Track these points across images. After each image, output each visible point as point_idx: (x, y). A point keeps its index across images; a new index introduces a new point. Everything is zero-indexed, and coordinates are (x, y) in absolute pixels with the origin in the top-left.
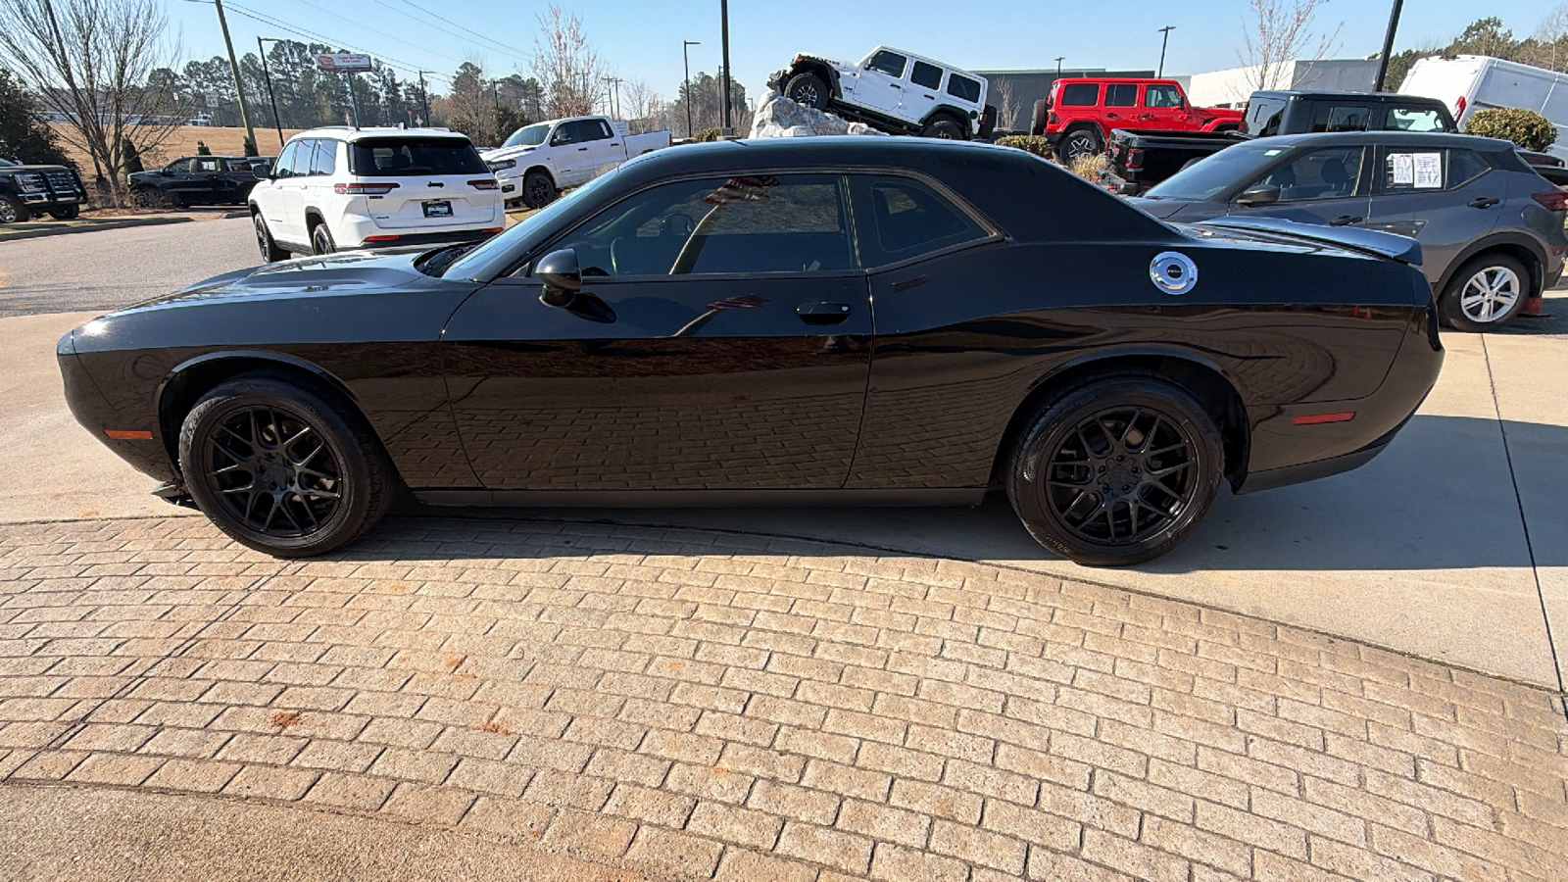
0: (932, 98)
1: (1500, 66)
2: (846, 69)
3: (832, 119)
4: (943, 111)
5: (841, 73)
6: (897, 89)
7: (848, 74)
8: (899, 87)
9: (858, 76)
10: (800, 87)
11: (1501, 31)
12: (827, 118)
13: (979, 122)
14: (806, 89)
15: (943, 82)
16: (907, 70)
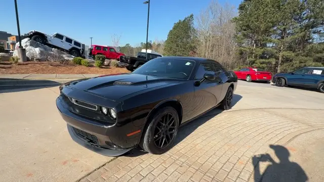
0: (71, 45)
3: (47, 47)
4: (73, 48)
5: (47, 37)
7: (49, 37)
8: (63, 42)
9: (52, 38)
13: (81, 51)
14: (38, 39)
15: (73, 43)
16: (64, 39)
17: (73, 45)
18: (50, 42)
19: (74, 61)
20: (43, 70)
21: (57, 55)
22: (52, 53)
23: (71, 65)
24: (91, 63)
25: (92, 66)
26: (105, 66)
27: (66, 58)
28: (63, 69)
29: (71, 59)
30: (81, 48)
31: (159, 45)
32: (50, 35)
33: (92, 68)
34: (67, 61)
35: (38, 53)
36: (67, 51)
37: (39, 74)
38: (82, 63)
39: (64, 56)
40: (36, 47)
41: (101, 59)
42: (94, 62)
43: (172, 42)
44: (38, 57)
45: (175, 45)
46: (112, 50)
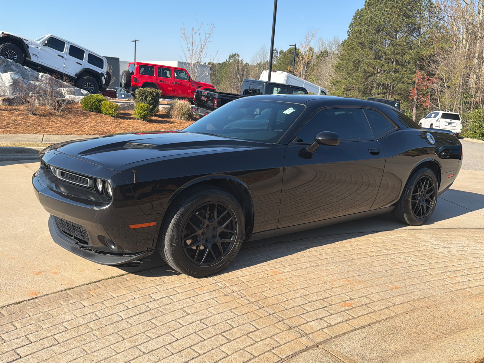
0: (81, 64)
1: (290, 76)
2: (32, 43)
3: (29, 70)
4: (87, 71)
5: (29, 45)
6: (62, 58)
7: (33, 46)
8: (63, 57)
9: (40, 48)
10: (6, 50)
11: (240, 59)
12: (26, 69)
13: (105, 78)
14: (10, 52)
15: (86, 57)
16: (66, 48)
17: (85, 64)
18: (34, 59)
19: (85, 102)
20: (16, 125)
21: (49, 89)
22: (37, 83)
23: (78, 113)
24: (124, 109)
25: (126, 117)
26: (160, 116)
27: (68, 97)
28: (59, 122)
29: (79, 98)
30: (104, 70)
31: (325, 54)
32: (35, 40)
33: (127, 122)
34: (69, 102)
35: (7, 84)
36: (70, 79)
37: (8, 135)
38: (103, 109)
39: (64, 91)
40: (5, 72)
41: (149, 99)
42: (131, 107)
43: (362, 44)
44: (8, 94)
45: (371, 55)
46: (183, 75)
